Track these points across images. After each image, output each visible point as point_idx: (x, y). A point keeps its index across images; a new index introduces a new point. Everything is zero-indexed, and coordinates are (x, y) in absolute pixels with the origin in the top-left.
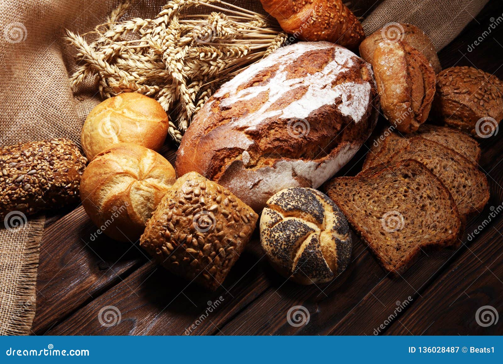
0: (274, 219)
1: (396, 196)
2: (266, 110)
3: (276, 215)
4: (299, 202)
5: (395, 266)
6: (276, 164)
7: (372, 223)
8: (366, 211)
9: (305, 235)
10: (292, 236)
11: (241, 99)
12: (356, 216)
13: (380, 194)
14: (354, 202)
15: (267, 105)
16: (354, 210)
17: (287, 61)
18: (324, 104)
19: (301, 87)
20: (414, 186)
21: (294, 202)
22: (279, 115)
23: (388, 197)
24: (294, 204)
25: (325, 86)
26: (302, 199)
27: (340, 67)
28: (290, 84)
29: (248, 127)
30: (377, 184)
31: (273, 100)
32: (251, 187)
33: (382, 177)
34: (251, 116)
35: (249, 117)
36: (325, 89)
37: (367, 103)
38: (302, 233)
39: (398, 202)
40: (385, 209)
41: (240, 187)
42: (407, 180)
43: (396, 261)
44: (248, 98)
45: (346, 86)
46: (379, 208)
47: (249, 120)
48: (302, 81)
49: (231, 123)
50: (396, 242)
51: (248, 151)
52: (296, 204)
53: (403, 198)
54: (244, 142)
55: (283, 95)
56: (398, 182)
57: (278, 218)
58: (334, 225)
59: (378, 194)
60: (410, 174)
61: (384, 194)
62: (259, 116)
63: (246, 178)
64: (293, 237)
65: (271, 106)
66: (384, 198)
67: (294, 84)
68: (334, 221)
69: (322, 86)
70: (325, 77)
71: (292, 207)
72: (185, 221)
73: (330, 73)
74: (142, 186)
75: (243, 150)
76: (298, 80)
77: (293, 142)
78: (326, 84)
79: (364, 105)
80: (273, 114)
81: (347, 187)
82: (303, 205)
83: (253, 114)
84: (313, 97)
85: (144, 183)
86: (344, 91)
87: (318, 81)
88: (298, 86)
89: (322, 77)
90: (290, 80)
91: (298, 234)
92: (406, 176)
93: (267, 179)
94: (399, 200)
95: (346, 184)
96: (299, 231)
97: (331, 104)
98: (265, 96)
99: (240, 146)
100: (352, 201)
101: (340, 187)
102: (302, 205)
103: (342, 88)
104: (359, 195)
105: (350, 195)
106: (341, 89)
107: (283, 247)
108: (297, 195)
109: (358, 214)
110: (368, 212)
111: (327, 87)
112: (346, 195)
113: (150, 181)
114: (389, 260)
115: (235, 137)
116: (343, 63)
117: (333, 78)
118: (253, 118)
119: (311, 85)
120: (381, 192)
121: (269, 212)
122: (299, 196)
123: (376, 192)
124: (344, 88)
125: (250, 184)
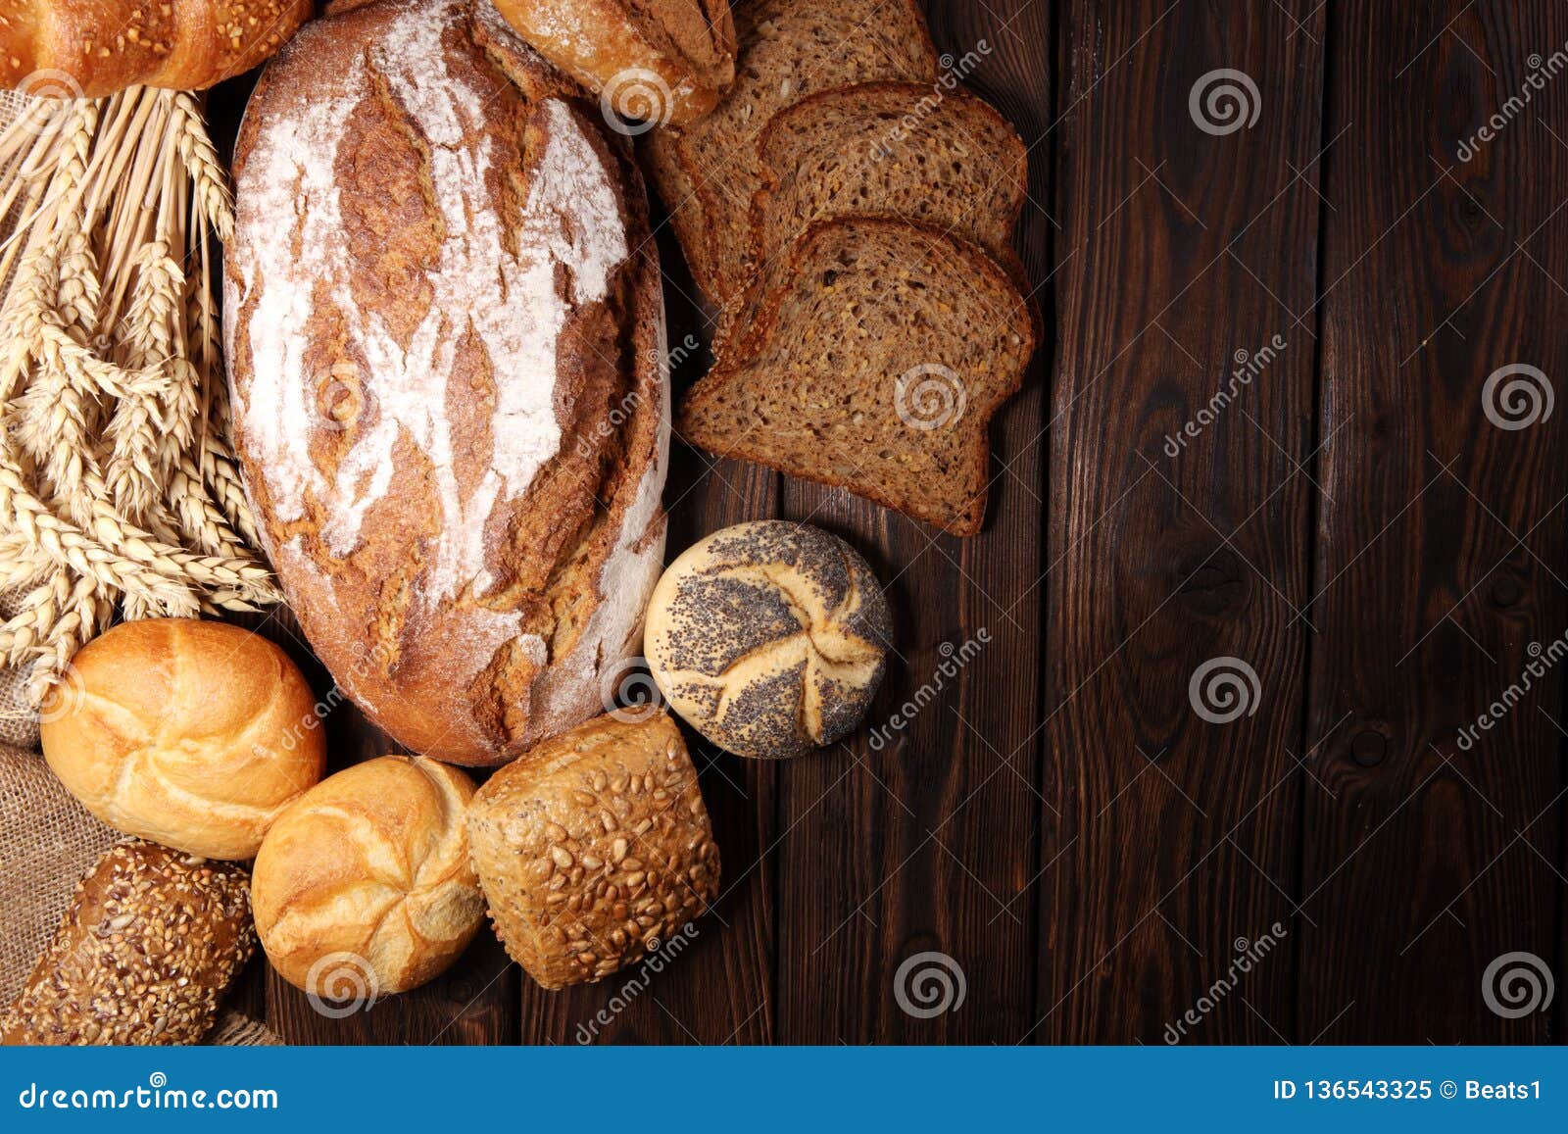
0: (706, 703)
1: (844, 341)
2: (461, 501)
3: (701, 690)
4: (728, 641)
5: (968, 517)
6: (597, 592)
7: (845, 446)
8: (809, 425)
9: (800, 694)
10: (778, 718)
11: (366, 503)
12: (800, 455)
13: (807, 363)
14: (770, 427)
15: (446, 483)
16: (788, 445)
17: (328, 258)
18: (553, 343)
19: (458, 345)
20: (864, 286)
21: (718, 647)
22: (502, 492)
23: (830, 357)
24: (721, 653)
25: (502, 280)
26: (726, 627)
27: (463, 151)
28: (427, 363)
29: (471, 582)
30: (785, 347)
31: (442, 454)
32: (594, 673)
33: (784, 326)
34: (444, 544)
35: (443, 551)
36: (513, 290)
37: (596, 166)
38: (791, 700)
39: (859, 349)
40: (844, 386)
41: (576, 695)
42: (839, 286)
43: (963, 502)
44: (379, 488)
45: (533, 210)
46: (832, 397)
47: (453, 562)
48: (440, 318)
49: (422, 602)
50: (925, 452)
51: (524, 632)
52: (726, 648)
53: (863, 332)
54: (499, 624)
55: (448, 416)
56: (825, 303)
57: (713, 694)
58: (821, 600)
59: (806, 367)
60: (836, 266)
61: (816, 356)
62: (464, 533)
63: (573, 674)
64: (782, 720)
65: (457, 478)
66: (822, 364)
67: (436, 354)
68: (815, 591)
69: (498, 289)
70: (474, 245)
71: (725, 662)
72: (597, 919)
73: (467, 212)
74: (425, 899)
75: (514, 639)
76: (429, 327)
77: (578, 501)
78: (496, 266)
79: (596, 178)
80: (484, 499)
81: (727, 405)
82: (740, 638)
83: (444, 536)
84: (514, 357)
85: (420, 890)
86: (545, 231)
87: (474, 279)
88: (449, 350)
89: (466, 251)
90: (415, 346)
91: (788, 708)
92: (829, 278)
93: (608, 627)
94: (856, 344)
95: (721, 400)
96: (783, 701)
97: (561, 317)
98: (410, 455)
99: (497, 640)
100: (764, 427)
101: (712, 414)
102: (740, 643)
103: (534, 229)
104: (767, 401)
105: (749, 416)
106: (535, 234)
107: (776, 743)
108: (707, 622)
109: (801, 449)
110: (817, 425)
111: (509, 277)
112: (739, 422)
113: (426, 875)
114: (946, 511)
115: (470, 631)
116: (457, 133)
117: (488, 219)
118: (455, 551)
119: (474, 313)
120: (807, 356)
121: (680, 692)
122: (712, 625)
123: (798, 367)
124: (538, 223)
125: (587, 673)
